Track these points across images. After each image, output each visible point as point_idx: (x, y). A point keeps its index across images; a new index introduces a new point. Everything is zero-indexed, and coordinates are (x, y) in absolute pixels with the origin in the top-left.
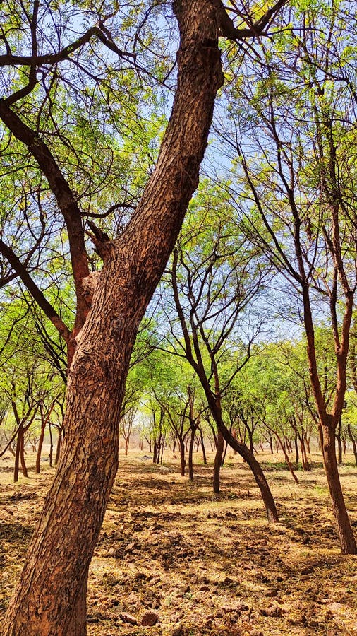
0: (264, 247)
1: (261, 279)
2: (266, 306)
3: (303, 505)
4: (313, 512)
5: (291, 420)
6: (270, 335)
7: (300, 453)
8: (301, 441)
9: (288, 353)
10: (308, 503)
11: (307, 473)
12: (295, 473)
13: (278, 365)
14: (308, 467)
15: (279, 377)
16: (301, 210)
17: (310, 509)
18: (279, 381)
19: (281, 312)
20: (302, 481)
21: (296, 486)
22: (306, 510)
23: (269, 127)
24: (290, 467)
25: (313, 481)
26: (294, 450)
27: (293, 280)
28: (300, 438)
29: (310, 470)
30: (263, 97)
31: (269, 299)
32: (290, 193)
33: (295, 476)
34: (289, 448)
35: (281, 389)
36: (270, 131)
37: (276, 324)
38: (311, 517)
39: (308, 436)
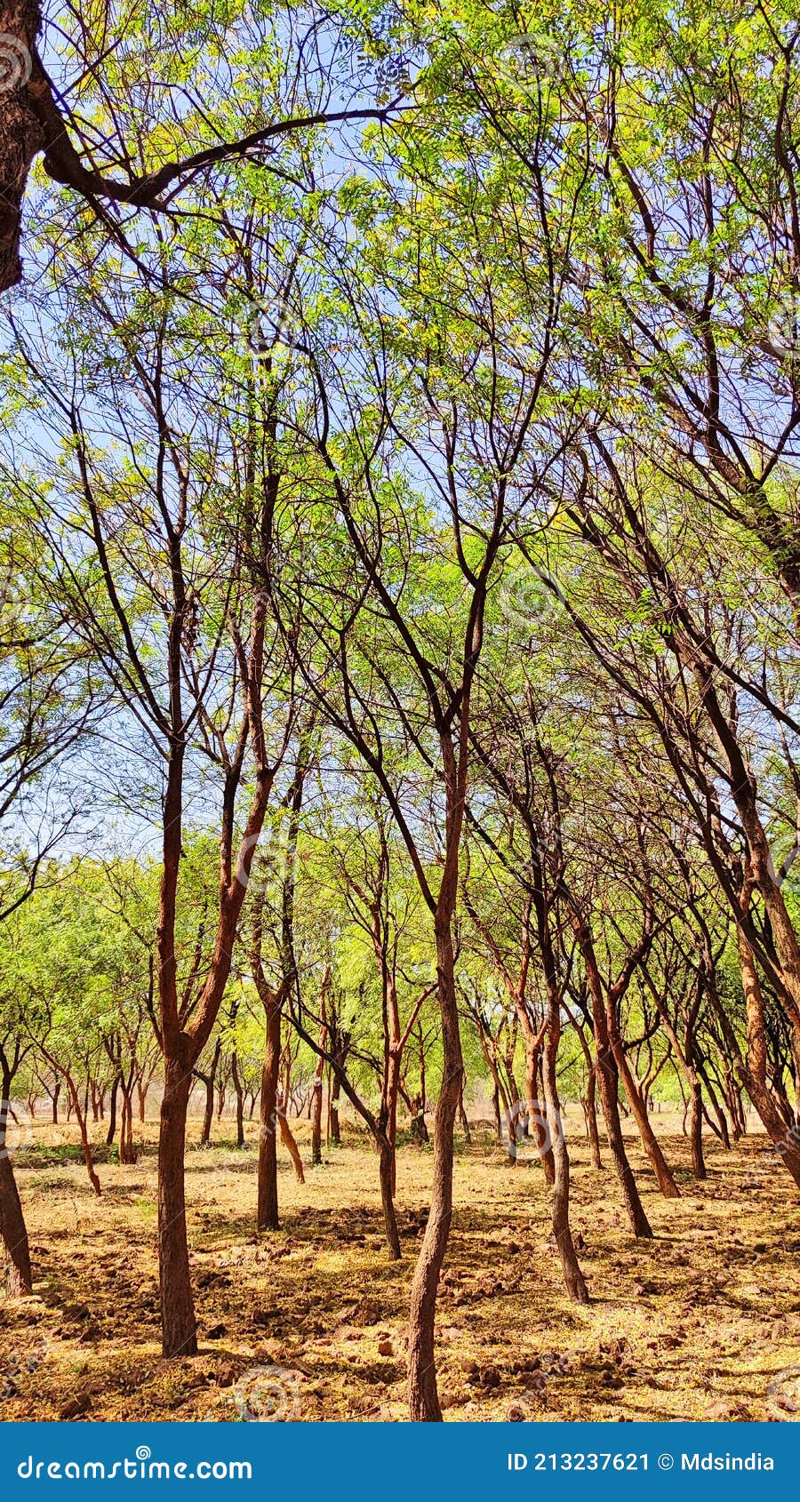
0: (101, 647)
1: (89, 711)
2: (91, 775)
3: (100, 1248)
4: (119, 1262)
5: (109, 1042)
6: (90, 842)
7: (119, 1119)
8: (126, 1091)
9: (124, 888)
10: (112, 1242)
11: (127, 1167)
12: (97, 1169)
13: (100, 913)
14: (130, 1155)
15: (98, 940)
16: (190, 582)
17: (113, 1255)
18: (94, 952)
19: (125, 794)
20: (110, 1189)
21: (93, 1200)
22: (104, 1258)
23: (148, 390)
24: (88, 1155)
25: (136, 1188)
26: (107, 1114)
27: (154, 728)
28: (123, 1086)
29: (134, 1161)
30: (144, 331)
31: (101, 762)
32: (175, 540)
33: (94, 1178)
34: (98, 1107)
35: (99, 968)
36: (149, 400)
37: (109, 818)
38: (112, 1274)
39: (145, 1080)
